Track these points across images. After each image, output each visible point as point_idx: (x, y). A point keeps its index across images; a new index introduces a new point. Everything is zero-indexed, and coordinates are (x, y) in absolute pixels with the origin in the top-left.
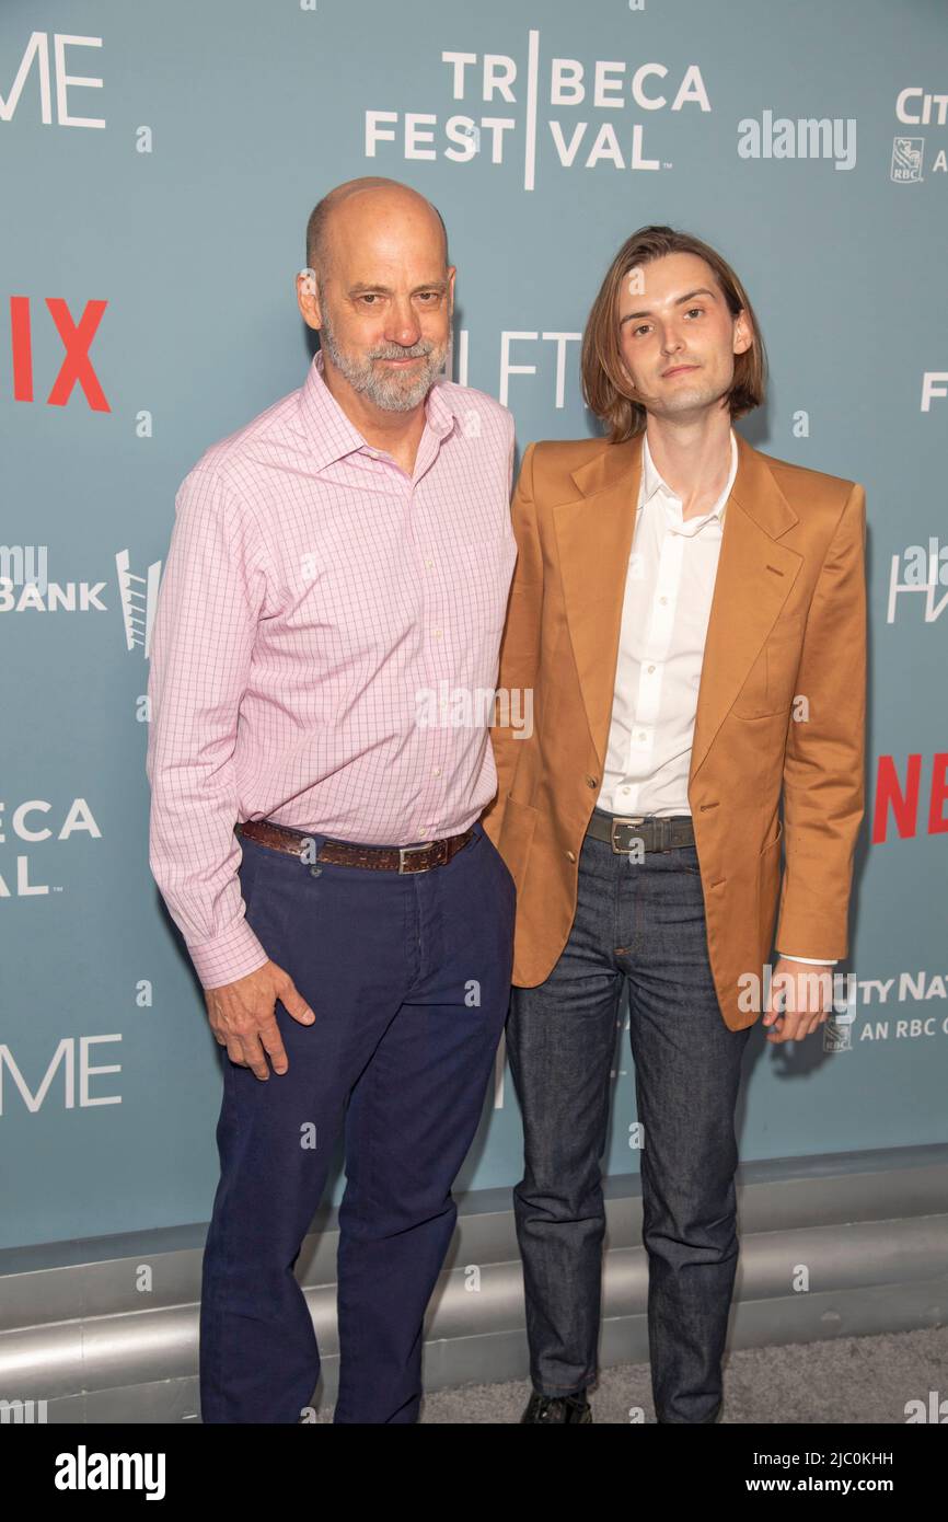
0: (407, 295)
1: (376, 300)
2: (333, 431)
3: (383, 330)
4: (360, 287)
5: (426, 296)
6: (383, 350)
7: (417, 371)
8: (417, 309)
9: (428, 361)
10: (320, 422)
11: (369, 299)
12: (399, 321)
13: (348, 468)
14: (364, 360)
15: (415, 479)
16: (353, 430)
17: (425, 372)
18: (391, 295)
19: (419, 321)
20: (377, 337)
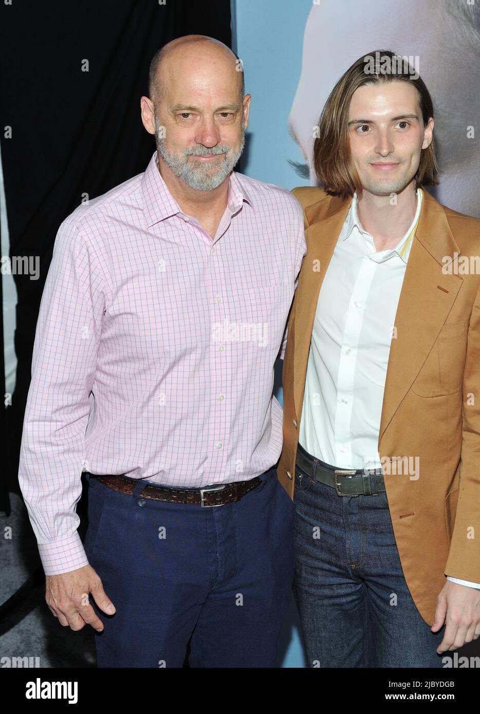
0: (211, 113)
1: (190, 116)
2: (160, 201)
3: (194, 136)
4: (179, 107)
5: (225, 115)
6: (194, 149)
7: (217, 164)
8: (218, 123)
9: (226, 158)
10: (152, 195)
11: (186, 115)
12: (204, 131)
13: (168, 228)
14: (181, 156)
15: (215, 241)
16: (172, 201)
17: (224, 165)
18: (201, 113)
19: (219, 130)
20: (190, 141)
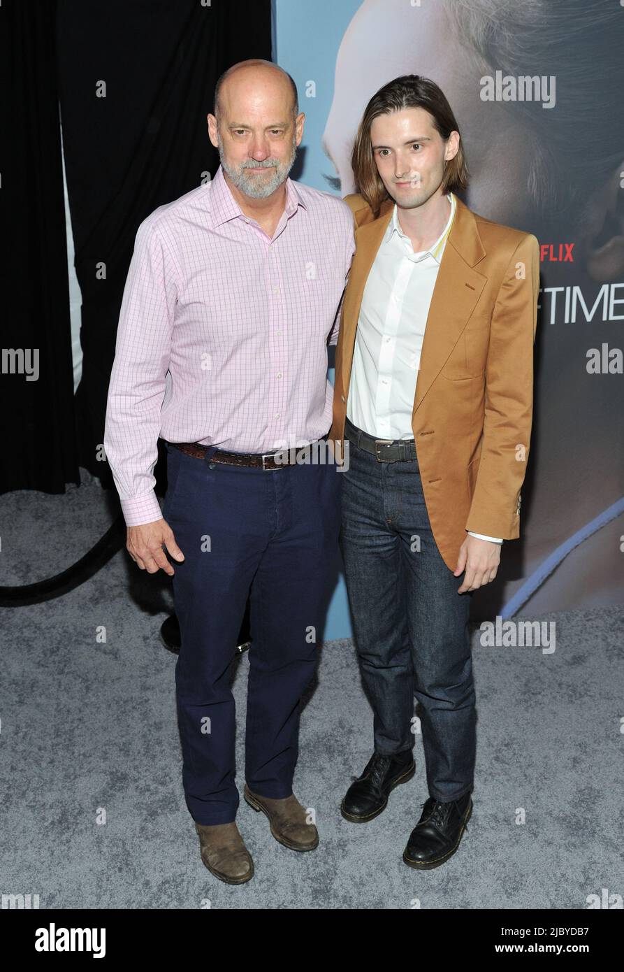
0: (262, 130)
1: (244, 133)
2: (225, 205)
3: (247, 151)
4: (235, 125)
5: (275, 132)
6: (248, 163)
8: (268, 139)
9: (276, 171)
10: (218, 199)
11: (240, 132)
12: (256, 147)
13: (232, 229)
14: (238, 168)
15: (273, 240)
16: (236, 206)
17: (274, 177)
18: (253, 131)
19: (269, 146)
20: (244, 155)
